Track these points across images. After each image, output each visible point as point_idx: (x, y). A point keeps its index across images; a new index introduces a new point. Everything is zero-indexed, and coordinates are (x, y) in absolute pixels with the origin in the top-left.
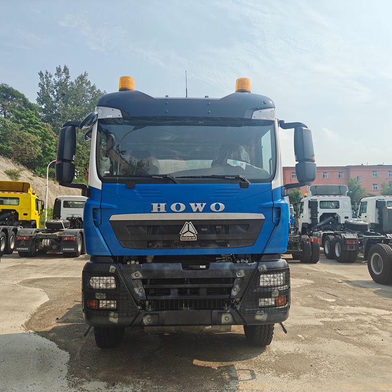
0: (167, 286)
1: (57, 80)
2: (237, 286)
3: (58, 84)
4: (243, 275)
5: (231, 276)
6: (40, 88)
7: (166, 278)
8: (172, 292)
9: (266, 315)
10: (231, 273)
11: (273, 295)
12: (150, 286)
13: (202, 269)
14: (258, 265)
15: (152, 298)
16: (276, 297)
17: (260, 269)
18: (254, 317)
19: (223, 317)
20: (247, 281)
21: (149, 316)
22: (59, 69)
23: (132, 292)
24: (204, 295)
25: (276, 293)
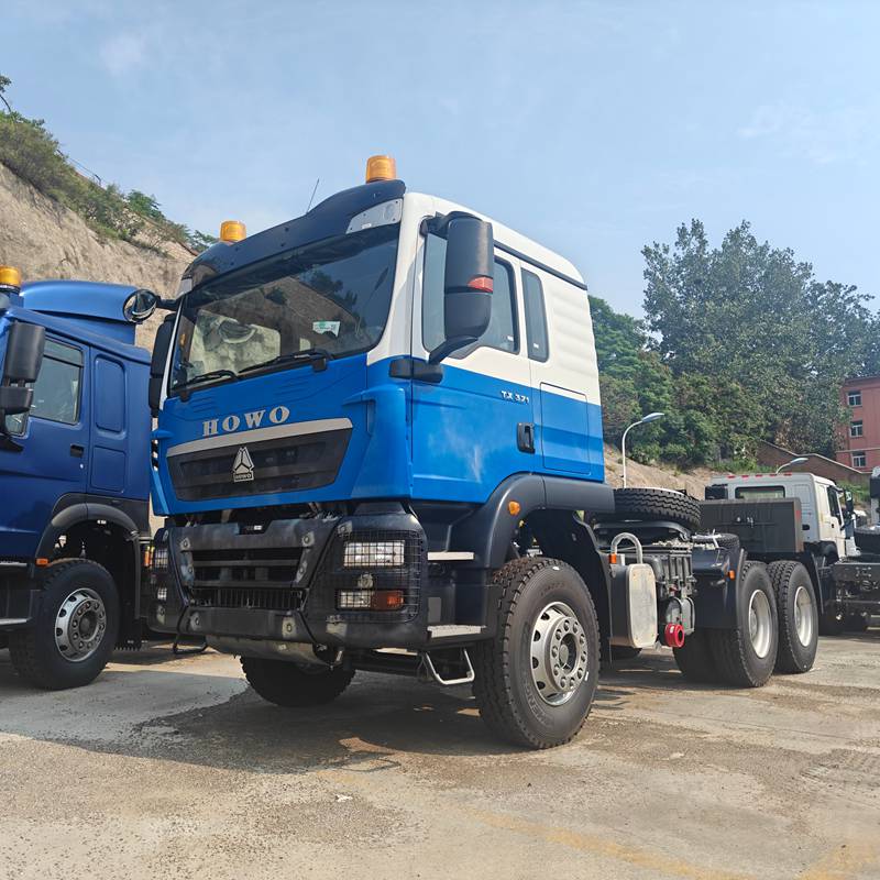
0: (216, 563)
1: (681, 254)
2: (305, 564)
3: (683, 263)
4: (312, 542)
5: (294, 545)
6: (648, 281)
7: (215, 548)
8: (224, 573)
9: (344, 626)
11: (360, 586)
12: (201, 564)
13: (258, 532)
14: (338, 523)
15: (198, 583)
16: (371, 589)
17: (341, 529)
18: (325, 628)
19: (285, 623)
20: (318, 554)
21: (196, 615)
22: (682, 232)
23: (179, 572)
24: (261, 580)
25: (368, 581)
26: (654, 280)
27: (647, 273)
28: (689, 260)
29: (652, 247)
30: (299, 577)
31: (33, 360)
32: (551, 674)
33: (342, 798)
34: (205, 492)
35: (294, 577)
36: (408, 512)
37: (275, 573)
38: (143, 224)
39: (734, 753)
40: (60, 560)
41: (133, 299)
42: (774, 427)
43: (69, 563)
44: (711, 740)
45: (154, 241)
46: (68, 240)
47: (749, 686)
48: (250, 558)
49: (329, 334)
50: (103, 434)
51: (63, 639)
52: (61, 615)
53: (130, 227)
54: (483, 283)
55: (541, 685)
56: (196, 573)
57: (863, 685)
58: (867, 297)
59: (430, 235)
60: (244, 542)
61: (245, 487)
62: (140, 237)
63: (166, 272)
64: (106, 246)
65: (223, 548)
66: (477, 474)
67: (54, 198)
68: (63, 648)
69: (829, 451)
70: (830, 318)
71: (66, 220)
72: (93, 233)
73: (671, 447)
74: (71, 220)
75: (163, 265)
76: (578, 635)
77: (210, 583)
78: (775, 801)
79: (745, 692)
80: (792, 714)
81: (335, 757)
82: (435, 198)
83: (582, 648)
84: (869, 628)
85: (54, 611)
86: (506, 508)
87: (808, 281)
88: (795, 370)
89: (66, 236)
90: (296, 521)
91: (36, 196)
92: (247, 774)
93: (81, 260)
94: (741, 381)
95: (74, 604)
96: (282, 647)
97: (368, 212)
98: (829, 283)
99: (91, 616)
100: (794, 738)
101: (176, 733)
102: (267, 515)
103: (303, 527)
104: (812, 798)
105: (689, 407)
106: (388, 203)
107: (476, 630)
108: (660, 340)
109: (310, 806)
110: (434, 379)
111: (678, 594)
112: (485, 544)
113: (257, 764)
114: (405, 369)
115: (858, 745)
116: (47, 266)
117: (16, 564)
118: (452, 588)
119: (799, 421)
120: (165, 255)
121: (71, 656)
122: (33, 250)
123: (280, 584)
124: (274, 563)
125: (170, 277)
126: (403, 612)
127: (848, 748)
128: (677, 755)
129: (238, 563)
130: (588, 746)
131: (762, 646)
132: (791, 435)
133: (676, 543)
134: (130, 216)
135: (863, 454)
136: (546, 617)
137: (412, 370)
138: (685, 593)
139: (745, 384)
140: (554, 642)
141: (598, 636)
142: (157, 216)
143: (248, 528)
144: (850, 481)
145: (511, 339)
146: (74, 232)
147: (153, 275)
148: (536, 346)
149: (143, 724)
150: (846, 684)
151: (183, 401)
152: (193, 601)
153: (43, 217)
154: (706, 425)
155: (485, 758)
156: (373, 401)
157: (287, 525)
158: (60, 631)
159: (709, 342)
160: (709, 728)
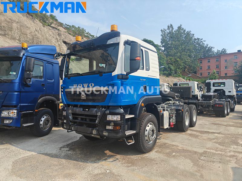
0: (77, 116)
1: (168, 31)
2: (98, 119)
4: (100, 114)
5: (96, 115)
7: (77, 113)
8: (79, 119)
9: (107, 133)
10: (96, 113)
11: (111, 125)
12: (74, 116)
13: (87, 111)
14: (106, 111)
15: (74, 120)
16: (113, 126)
17: (106, 112)
18: (103, 134)
19: (93, 131)
20: (101, 117)
21: (73, 127)
22: (169, 26)
23: (69, 117)
24: (88, 121)
25: (112, 124)
26: (163, 37)
27: (161, 35)
28: (170, 33)
29: (163, 30)
30: (97, 122)
31: (32, 66)
32: (149, 138)
33: (108, 171)
34: (74, 100)
35: (96, 122)
36: (121, 109)
37: (91, 120)
38: (53, 22)
39: (185, 153)
40: (40, 109)
41: (56, 54)
42: (185, 68)
43: (42, 110)
44: (180, 149)
45: (56, 26)
46: (36, 26)
47: (184, 131)
48: (85, 116)
49: (103, 67)
50: (49, 81)
51: (42, 126)
52: (41, 121)
53: (50, 23)
54: (138, 58)
55: (147, 140)
56: (73, 118)
57: (206, 130)
58: (205, 41)
59: (126, 45)
60: (83, 113)
61: (84, 100)
62: (52, 25)
63: (59, 34)
64: (45, 27)
65: (79, 113)
66: (135, 98)
67: (32, 16)
68: (42, 128)
69: (195, 73)
70: (197, 45)
71: (35, 21)
72: (42, 24)
73: (165, 72)
74: (36, 21)
75: (58, 32)
76: (154, 129)
77: (76, 121)
78: (195, 168)
79: (184, 133)
80: (194, 139)
81: (104, 157)
82: (127, 36)
83: (155, 132)
84: (204, 113)
85: (40, 120)
86: (141, 105)
87: (193, 38)
88: (190, 56)
89: (35, 25)
90: (96, 109)
91: (28, 15)
92: (86, 163)
93: (39, 31)
94: (179, 58)
95: (44, 119)
96: (93, 135)
97: (112, 39)
98: (197, 38)
99: (48, 121)
100: (196, 148)
101: (69, 150)
102: (89, 107)
103: (98, 111)
104: (202, 167)
105: (169, 64)
106: (117, 37)
107: (135, 132)
108: (164, 49)
109: (101, 174)
110: (127, 79)
111: (173, 116)
112: (137, 113)
113: (88, 160)
114: (121, 77)
115: (208, 149)
116: (31, 32)
117: (30, 112)
118: (129, 123)
119: (190, 66)
120: (59, 30)
121: (44, 129)
122: (28, 28)
123: (92, 123)
124: (91, 118)
125: (60, 35)
126: (120, 131)
127: (206, 150)
128: (174, 154)
129: (83, 117)
130: (156, 151)
131: (187, 123)
132: (188, 69)
133: (171, 102)
134: (50, 20)
135: (202, 73)
136: (148, 126)
137: (122, 77)
138: (174, 115)
139: (180, 59)
140: (150, 132)
141: (158, 128)
142: (56, 20)
143: (85, 110)
144: (199, 79)
145: (142, 66)
146: (37, 24)
147: (56, 34)
148: (147, 67)
149: (61, 147)
150: (203, 130)
151: (68, 79)
152: (72, 124)
153: (30, 21)
154: (172, 68)
155: (135, 156)
156: (114, 84)
157: (93, 110)
158: (41, 125)
159: (173, 50)
160: (179, 145)
